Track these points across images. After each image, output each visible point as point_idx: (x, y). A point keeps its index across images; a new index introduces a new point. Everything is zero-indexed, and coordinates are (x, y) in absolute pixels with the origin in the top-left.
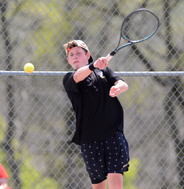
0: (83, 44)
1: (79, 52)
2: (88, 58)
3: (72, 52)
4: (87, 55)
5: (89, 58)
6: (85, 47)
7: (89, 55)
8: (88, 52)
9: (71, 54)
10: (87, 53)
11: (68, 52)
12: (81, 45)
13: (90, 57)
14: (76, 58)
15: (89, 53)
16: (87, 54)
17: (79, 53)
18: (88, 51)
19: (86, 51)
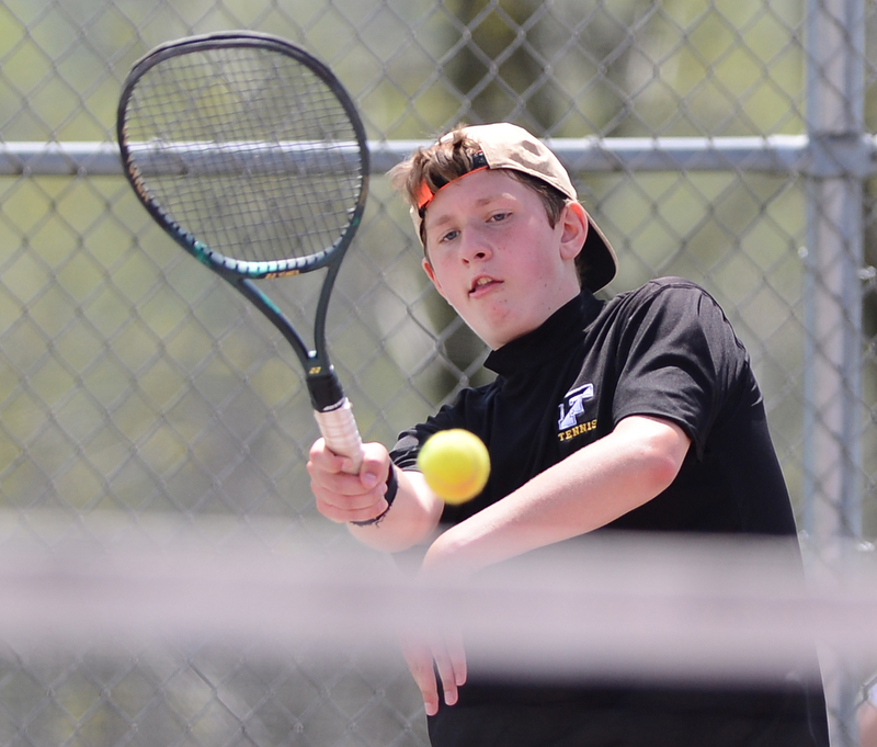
0: (527, 145)
1: (494, 208)
2: (570, 244)
3: (448, 212)
4: (559, 227)
5: (576, 246)
6: (543, 167)
7: (575, 223)
8: (569, 203)
9: (446, 229)
10: (565, 211)
11: (422, 213)
12: (516, 157)
13: (583, 236)
14: (481, 255)
15: (572, 206)
16: (563, 219)
17: (500, 217)
18: (566, 197)
19: (556, 196)
